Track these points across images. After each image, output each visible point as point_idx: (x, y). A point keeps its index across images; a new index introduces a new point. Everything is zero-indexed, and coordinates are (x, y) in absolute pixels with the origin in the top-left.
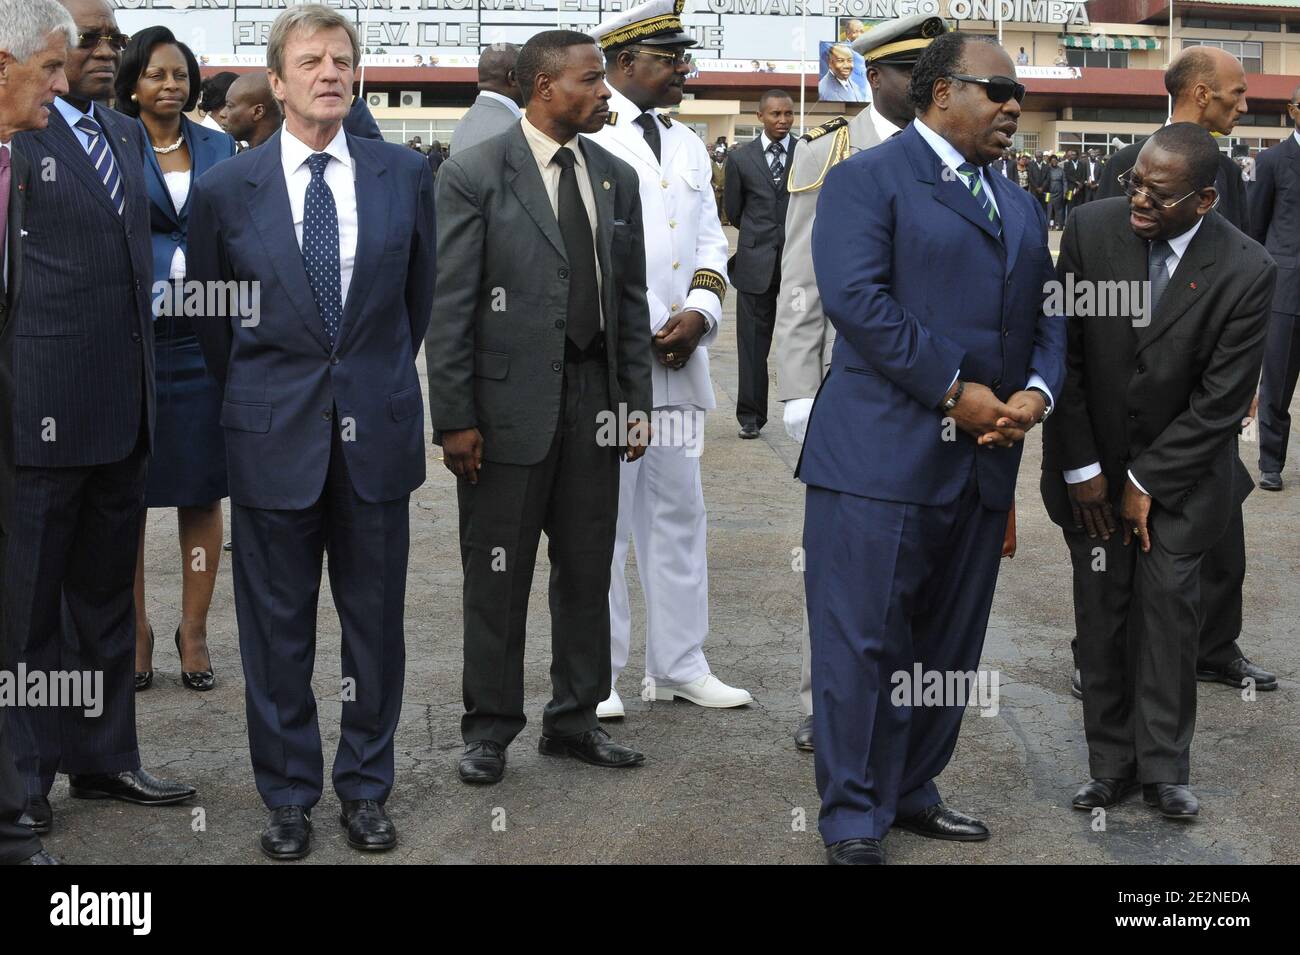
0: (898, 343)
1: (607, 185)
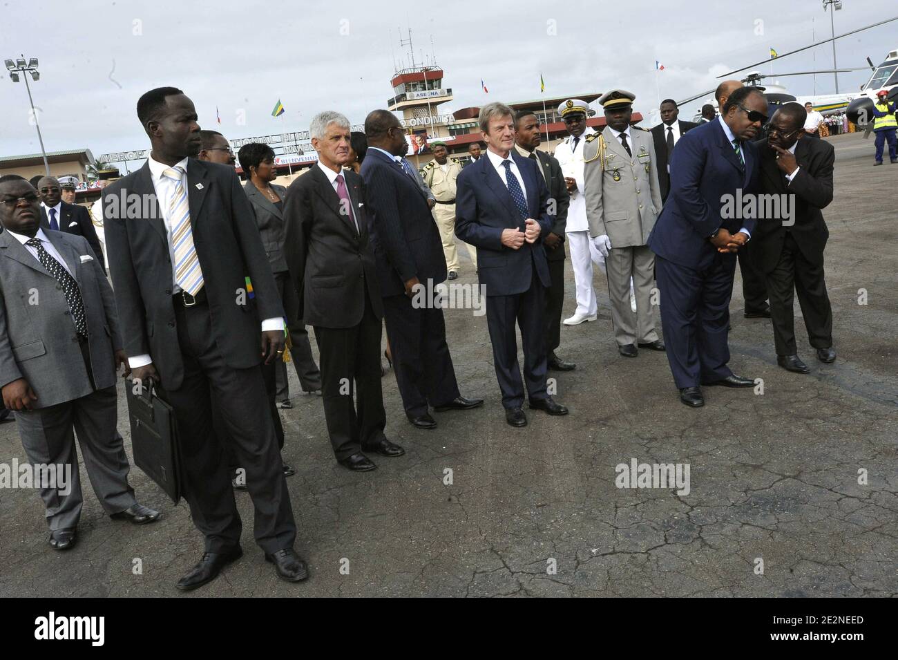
0: (701, 211)
1: (547, 165)
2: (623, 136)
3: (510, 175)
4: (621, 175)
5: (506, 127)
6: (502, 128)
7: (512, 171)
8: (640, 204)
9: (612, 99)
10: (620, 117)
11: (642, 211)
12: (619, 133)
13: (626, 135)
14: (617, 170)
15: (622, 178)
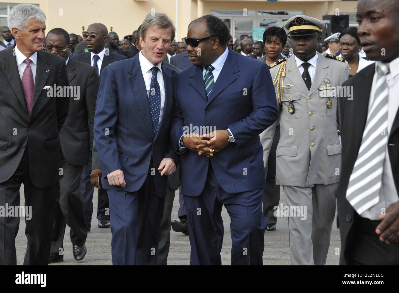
2: (306, 66)
3: (155, 84)
4: (296, 107)
5: (161, 40)
6: (156, 39)
7: (158, 80)
8: (313, 141)
9: (296, 25)
10: (303, 45)
11: (313, 150)
12: (302, 62)
13: (310, 65)
14: (292, 102)
15: (297, 112)
